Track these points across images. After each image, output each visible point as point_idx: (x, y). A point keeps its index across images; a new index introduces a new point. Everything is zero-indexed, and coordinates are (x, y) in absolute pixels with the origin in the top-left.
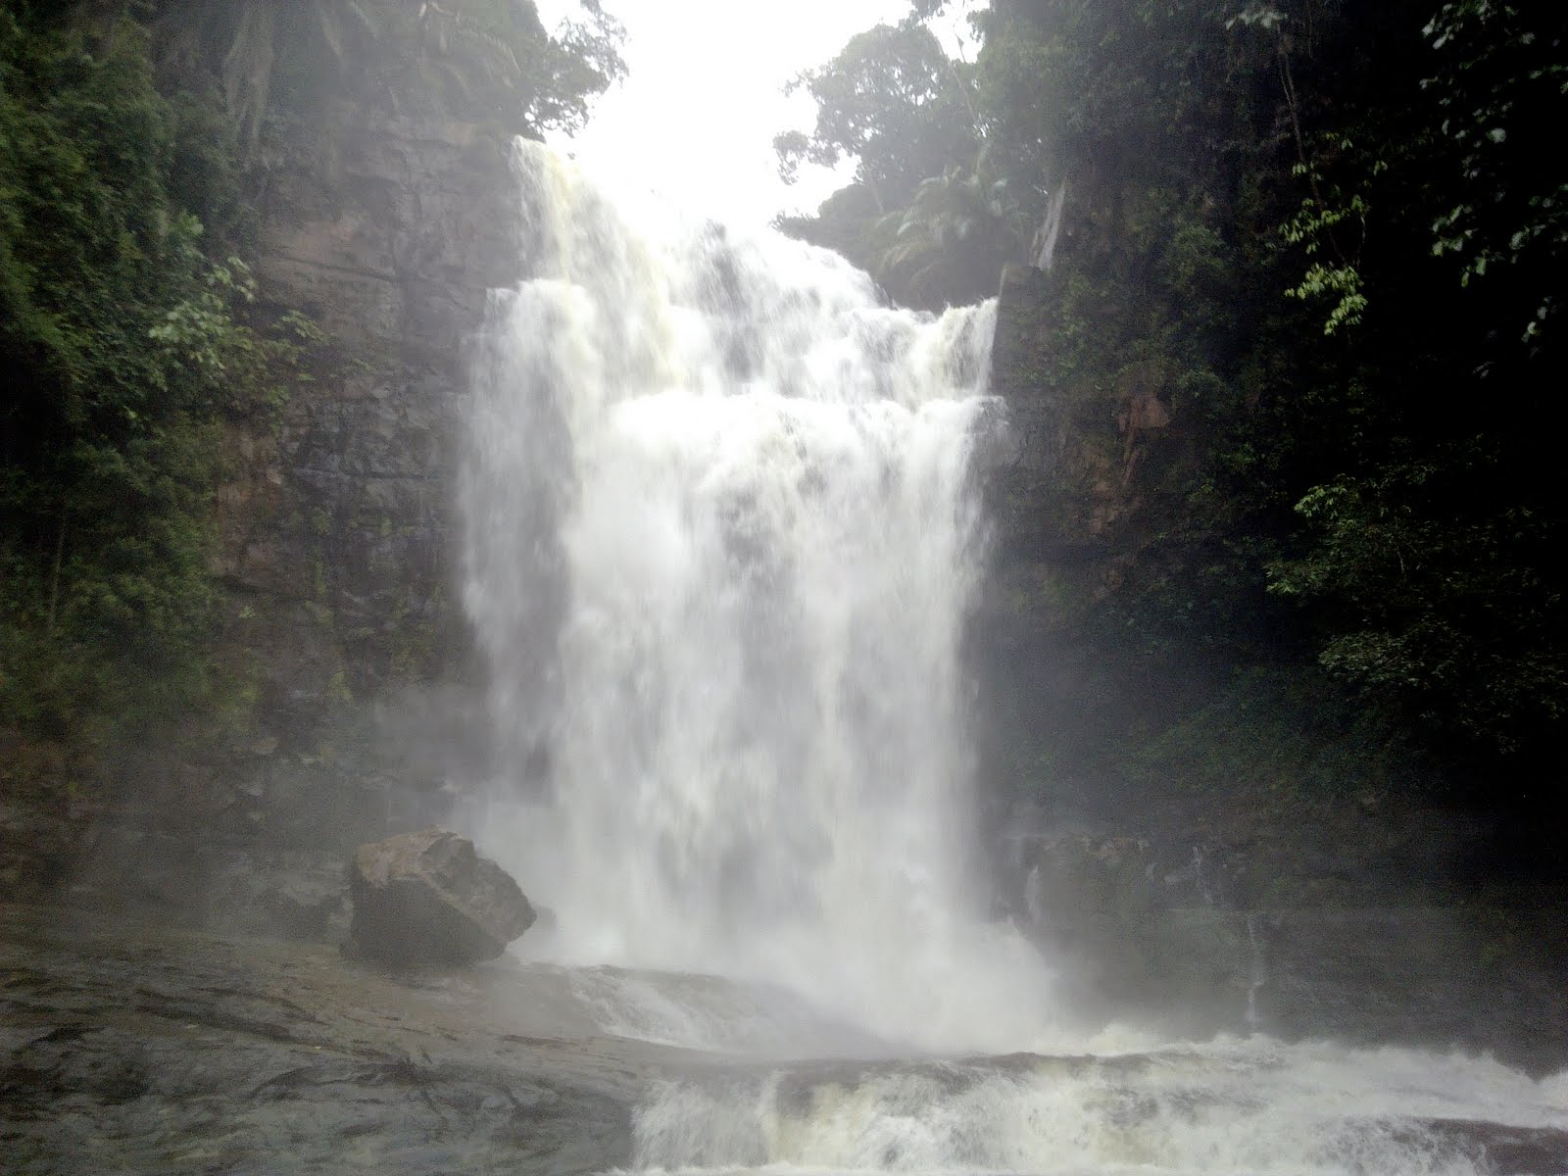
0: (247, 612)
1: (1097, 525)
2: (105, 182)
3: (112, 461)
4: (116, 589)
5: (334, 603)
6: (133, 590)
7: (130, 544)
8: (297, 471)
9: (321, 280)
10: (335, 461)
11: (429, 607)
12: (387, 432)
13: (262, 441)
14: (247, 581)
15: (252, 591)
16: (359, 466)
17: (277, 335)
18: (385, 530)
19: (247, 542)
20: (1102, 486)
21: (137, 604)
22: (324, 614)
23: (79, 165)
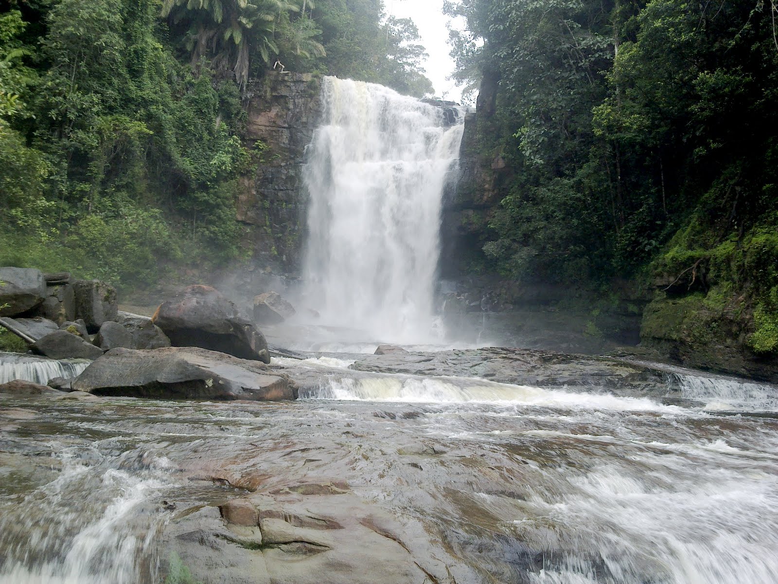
0: (248, 230)
1: (485, 198)
2: (199, 118)
3: (205, 196)
4: (208, 229)
5: (271, 226)
6: (212, 229)
7: (212, 218)
8: (260, 190)
9: (266, 130)
10: (270, 186)
11: (296, 228)
12: (284, 177)
13: (250, 181)
14: (248, 222)
15: (249, 224)
16: (276, 187)
17: (254, 149)
18: (284, 206)
19: (247, 211)
20: (487, 186)
21: (214, 233)
22: (269, 230)
23: (192, 114)
